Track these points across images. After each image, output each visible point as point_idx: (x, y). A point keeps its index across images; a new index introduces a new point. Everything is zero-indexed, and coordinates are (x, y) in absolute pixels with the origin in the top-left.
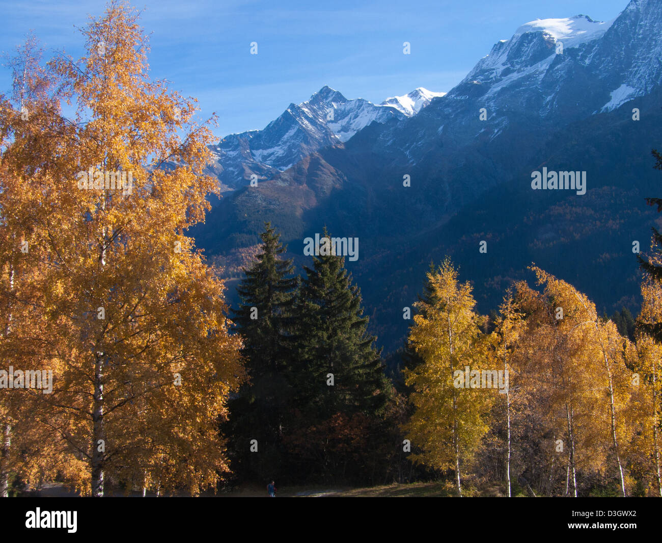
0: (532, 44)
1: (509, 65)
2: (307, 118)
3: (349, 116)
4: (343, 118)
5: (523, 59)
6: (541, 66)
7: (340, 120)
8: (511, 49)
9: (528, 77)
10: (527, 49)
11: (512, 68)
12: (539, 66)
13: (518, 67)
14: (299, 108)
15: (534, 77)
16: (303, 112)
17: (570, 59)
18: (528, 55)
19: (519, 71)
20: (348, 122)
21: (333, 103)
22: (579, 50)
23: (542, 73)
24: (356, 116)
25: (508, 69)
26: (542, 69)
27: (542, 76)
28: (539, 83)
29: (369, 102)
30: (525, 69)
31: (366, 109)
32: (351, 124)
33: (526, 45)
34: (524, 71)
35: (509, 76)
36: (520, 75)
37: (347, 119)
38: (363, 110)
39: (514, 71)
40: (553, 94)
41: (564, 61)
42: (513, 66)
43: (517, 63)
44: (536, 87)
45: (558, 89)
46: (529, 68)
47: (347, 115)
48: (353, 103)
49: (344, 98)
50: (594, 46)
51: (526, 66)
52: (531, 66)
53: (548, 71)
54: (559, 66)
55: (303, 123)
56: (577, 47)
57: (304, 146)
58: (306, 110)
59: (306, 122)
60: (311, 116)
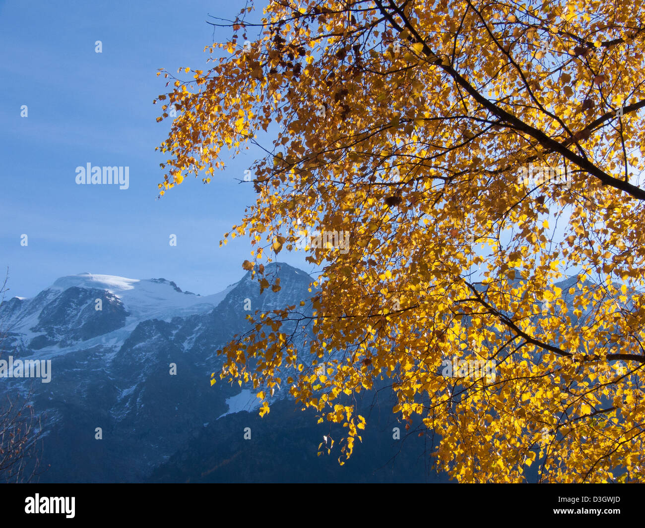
0: (86, 305)
1: (45, 333)
5: (70, 326)
6: (107, 340)
8: (46, 308)
9: (86, 354)
10: (75, 312)
11: (50, 338)
12: (103, 340)
13: (60, 338)
15: (97, 356)
17: (160, 337)
18: (79, 322)
19: (63, 344)
22: (172, 326)
23: (110, 350)
25: (43, 338)
26: (110, 344)
27: (111, 356)
28: (108, 365)
30: (74, 342)
33: (74, 306)
34: (71, 345)
35: (44, 349)
36: (67, 350)
39: (53, 343)
40: (134, 387)
41: (150, 337)
42: (51, 333)
43: (59, 331)
44: (103, 372)
45: (142, 378)
46: (81, 341)
50: (196, 325)
51: (76, 338)
52: (85, 339)
53: (123, 348)
54: (141, 344)
56: (169, 320)
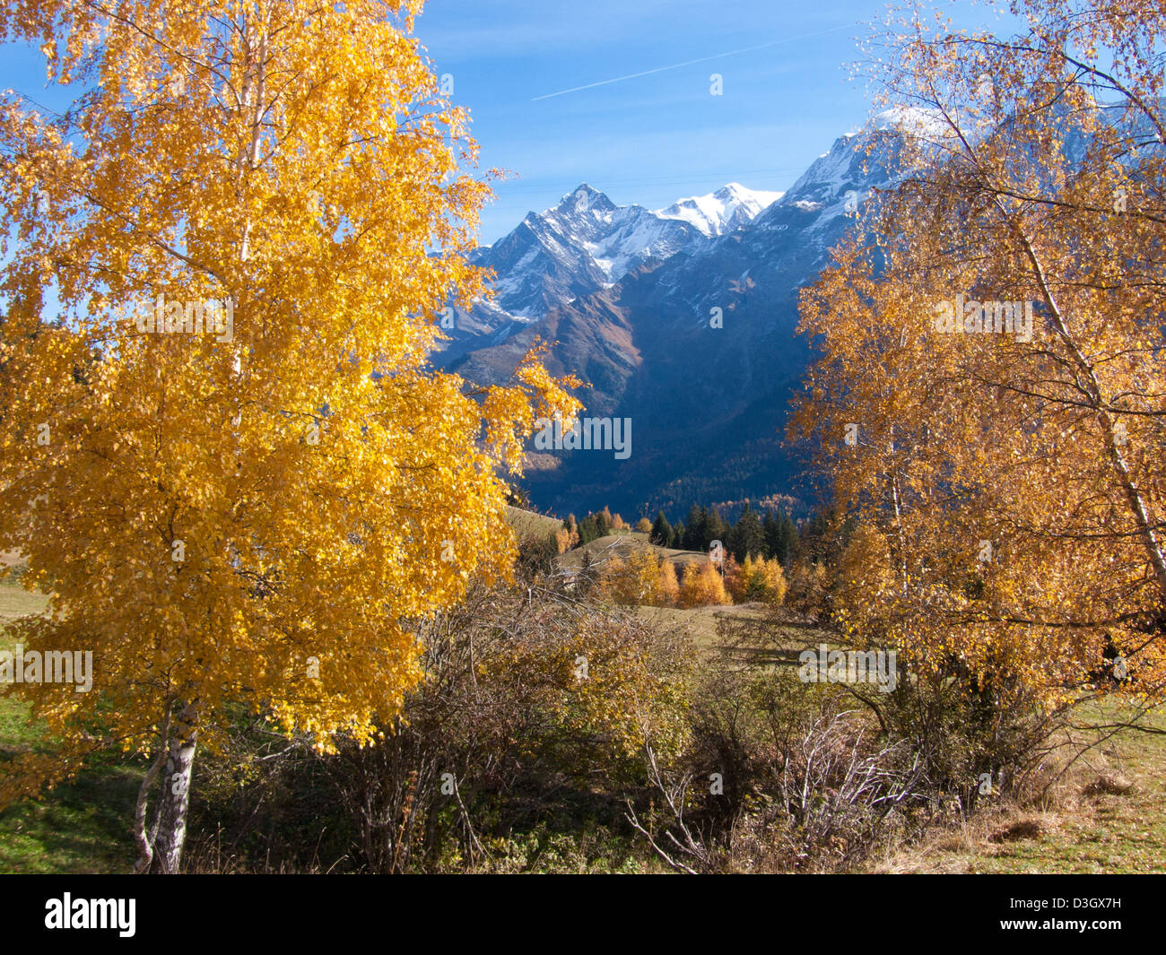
2: (554, 235)
3: (618, 232)
4: (609, 235)
7: (604, 237)
8: (856, 153)
11: (854, 184)
14: (542, 219)
16: (548, 226)
20: (616, 242)
21: (594, 211)
24: (629, 233)
29: (650, 212)
31: (644, 223)
32: (621, 245)
37: (615, 237)
38: (640, 223)
39: (857, 189)
47: (615, 230)
48: (625, 211)
49: (611, 203)
55: (547, 243)
57: (549, 279)
58: (551, 221)
59: (552, 241)
60: (559, 232)
